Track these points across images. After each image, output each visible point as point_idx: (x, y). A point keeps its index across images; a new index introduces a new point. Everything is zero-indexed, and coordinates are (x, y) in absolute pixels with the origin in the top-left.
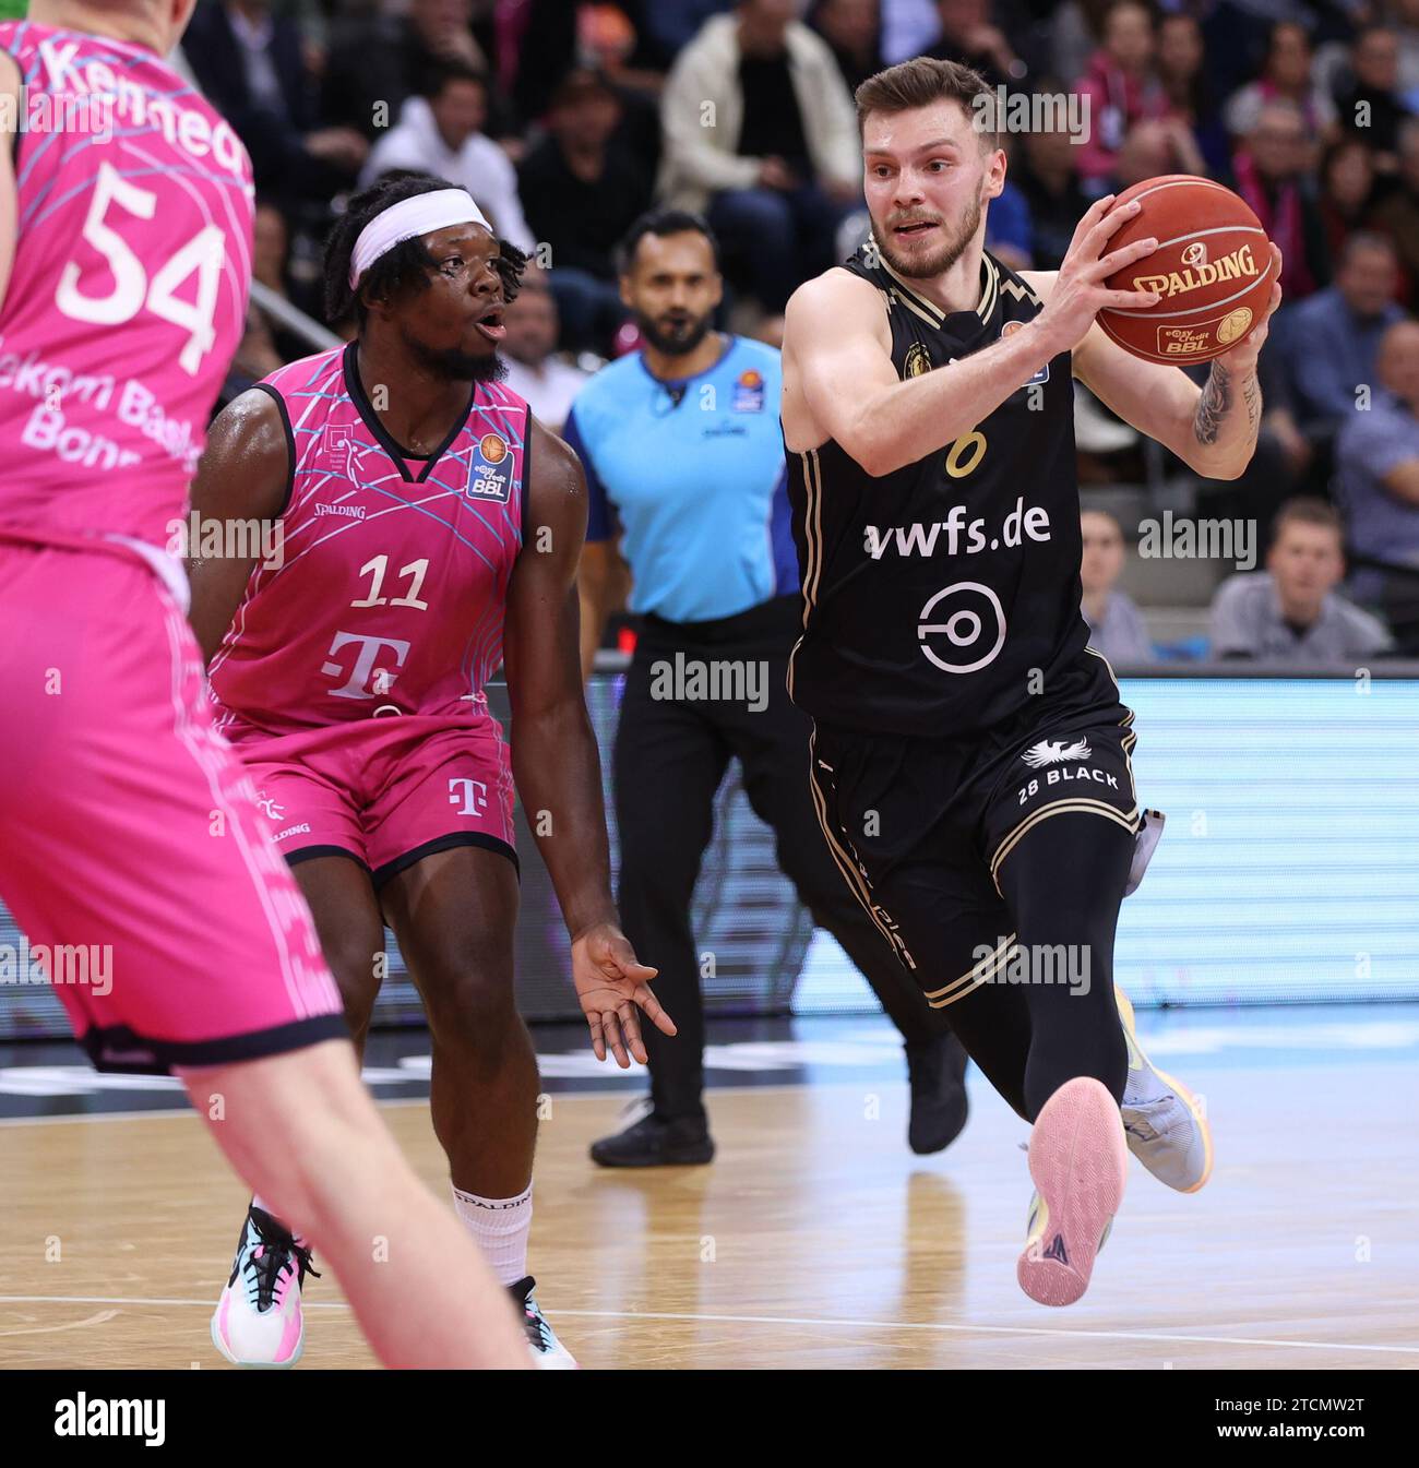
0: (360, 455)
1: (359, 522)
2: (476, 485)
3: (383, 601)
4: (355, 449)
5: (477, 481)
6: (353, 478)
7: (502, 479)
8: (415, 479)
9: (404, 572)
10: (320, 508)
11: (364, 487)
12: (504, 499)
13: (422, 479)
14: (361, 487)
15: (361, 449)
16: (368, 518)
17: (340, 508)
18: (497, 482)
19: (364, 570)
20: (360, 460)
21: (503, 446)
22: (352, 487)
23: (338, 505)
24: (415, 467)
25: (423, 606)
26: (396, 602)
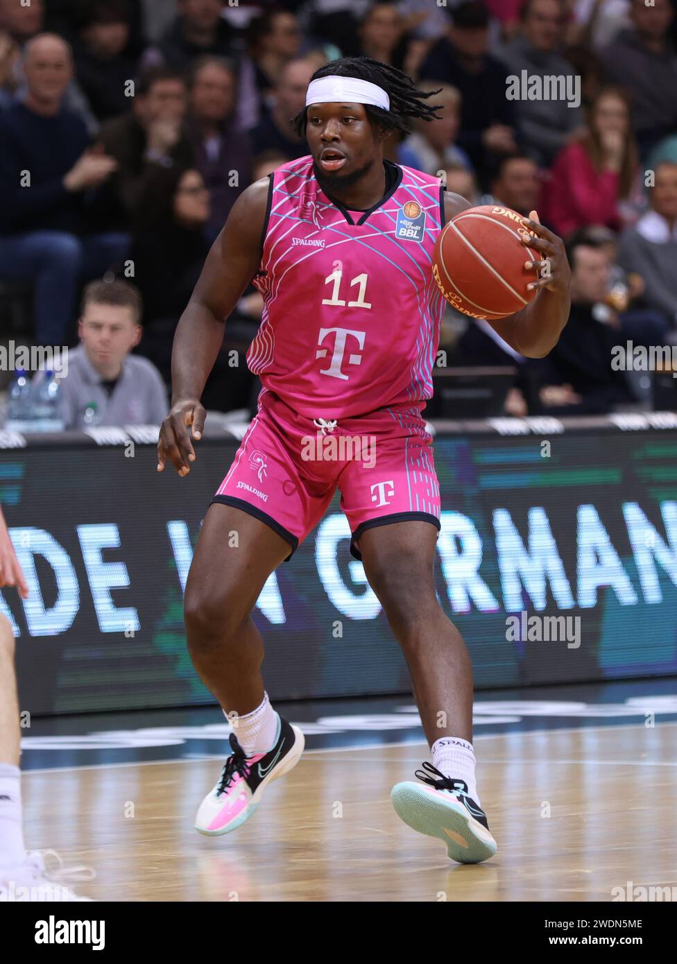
0: (321, 210)
1: (321, 249)
2: (401, 231)
3: (342, 303)
4: (318, 207)
5: (402, 229)
6: (317, 224)
7: (418, 228)
8: (356, 223)
9: (354, 282)
10: (295, 240)
11: (323, 229)
12: (419, 240)
13: (360, 223)
14: (321, 228)
15: (321, 206)
16: (327, 247)
17: (309, 241)
18: (414, 230)
19: (328, 280)
20: (321, 213)
21: (419, 208)
22: (316, 228)
23: (307, 239)
24: (357, 217)
25: (369, 306)
26: (351, 304)
